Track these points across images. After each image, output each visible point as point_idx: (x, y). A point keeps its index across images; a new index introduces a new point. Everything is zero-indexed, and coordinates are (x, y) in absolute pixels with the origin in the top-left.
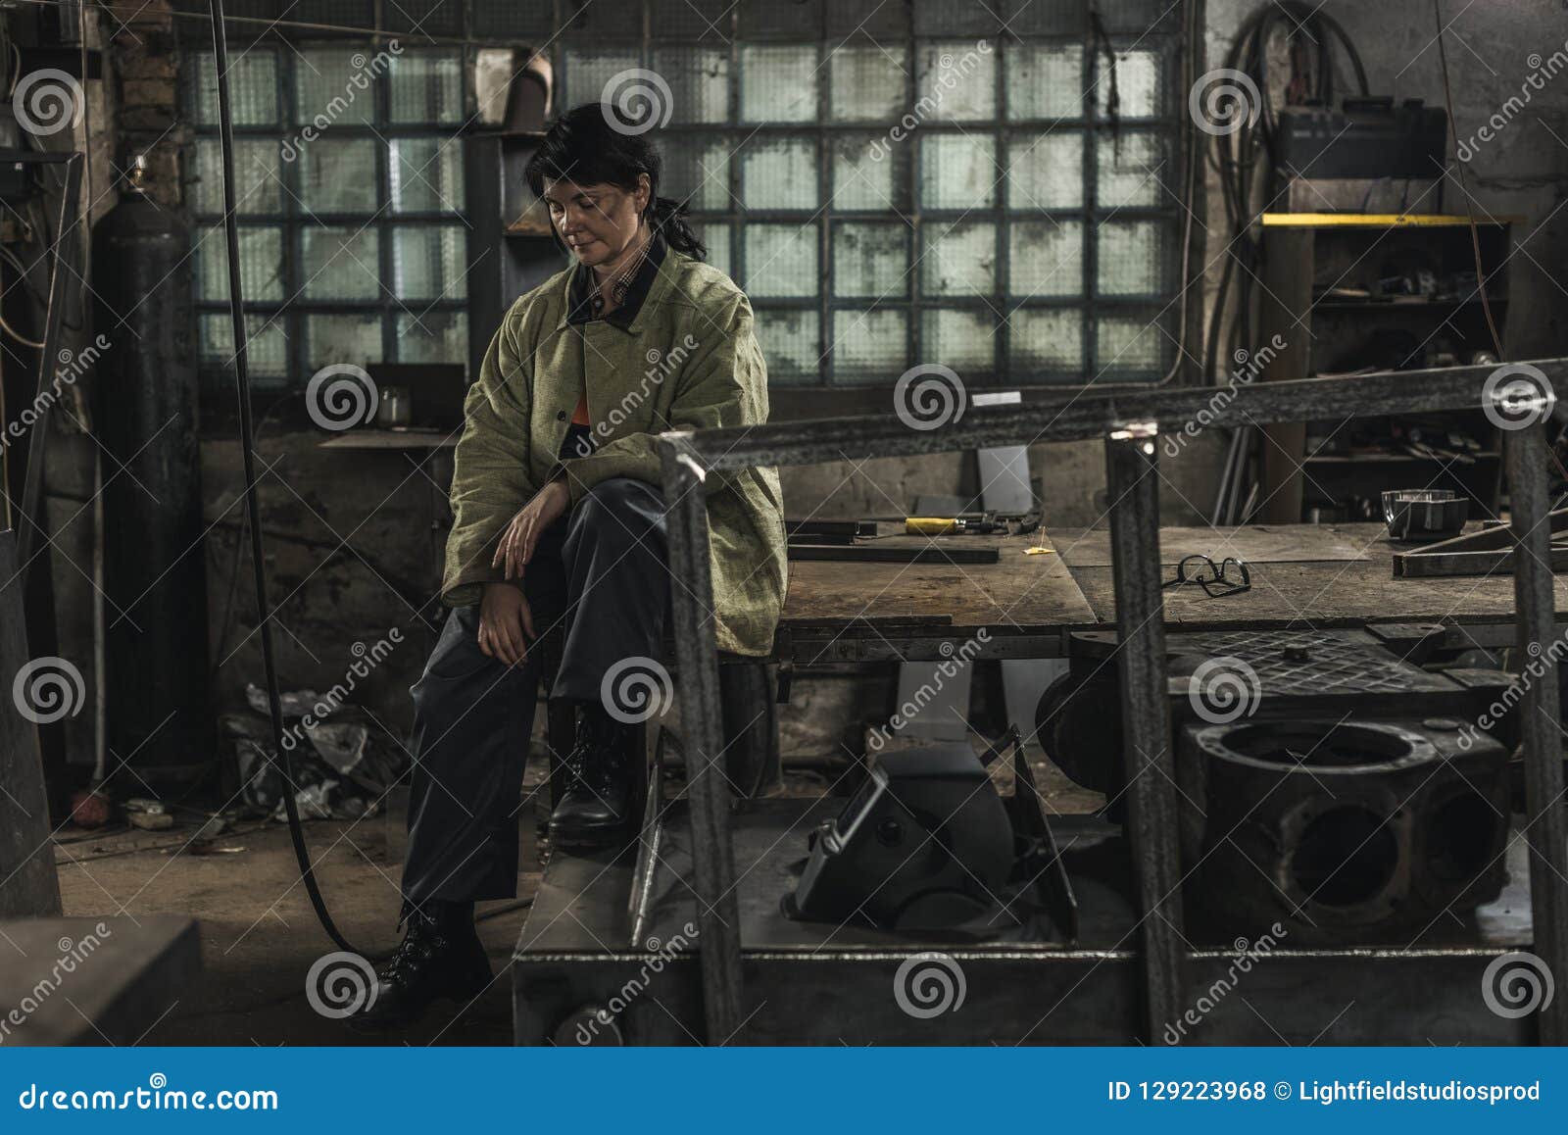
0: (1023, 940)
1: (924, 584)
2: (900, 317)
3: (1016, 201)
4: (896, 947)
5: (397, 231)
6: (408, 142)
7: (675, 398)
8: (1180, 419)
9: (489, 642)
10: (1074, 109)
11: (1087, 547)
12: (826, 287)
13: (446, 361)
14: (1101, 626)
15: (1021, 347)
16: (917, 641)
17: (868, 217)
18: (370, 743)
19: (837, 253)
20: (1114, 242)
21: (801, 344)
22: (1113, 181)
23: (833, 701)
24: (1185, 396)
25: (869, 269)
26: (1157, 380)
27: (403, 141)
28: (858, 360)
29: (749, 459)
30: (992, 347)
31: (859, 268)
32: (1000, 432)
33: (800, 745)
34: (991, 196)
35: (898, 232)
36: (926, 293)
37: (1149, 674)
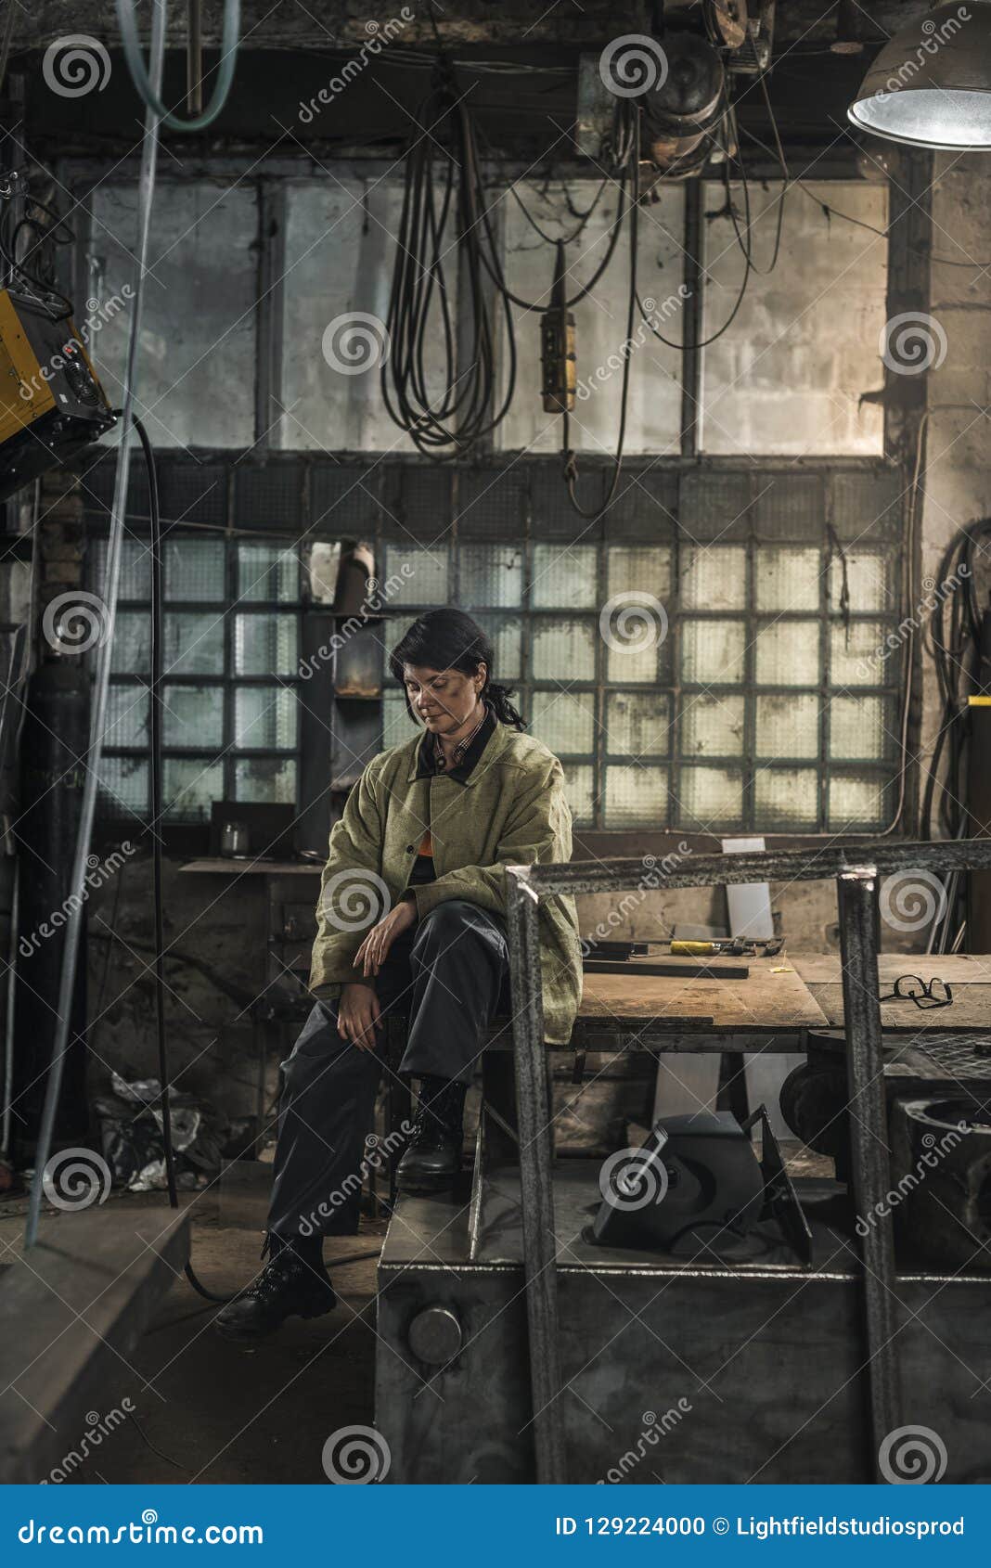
0: (770, 1262)
1: (689, 993)
2: (662, 772)
3: (762, 678)
4: (671, 1266)
5: (239, 691)
6: (252, 617)
7: (501, 838)
8: (894, 865)
9: (346, 1028)
10: (813, 605)
11: (820, 968)
12: (600, 746)
13: (277, 801)
14: (832, 1026)
15: (764, 800)
16: (685, 1036)
17: (635, 688)
18: (203, 1125)
19: (610, 717)
20: (843, 711)
21: (577, 794)
22: (845, 663)
23: (599, 1100)
24: (897, 848)
25: (637, 731)
26: (881, 832)
27: (247, 616)
28: (626, 808)
29: (572, 887)
30: (740, 801)
31: (628, 731)
32: (758, 871)
33: (569, 1137)
34: (741, 673)
35: (662, 700)
36: (685, 753)
37: (869, 1058)
